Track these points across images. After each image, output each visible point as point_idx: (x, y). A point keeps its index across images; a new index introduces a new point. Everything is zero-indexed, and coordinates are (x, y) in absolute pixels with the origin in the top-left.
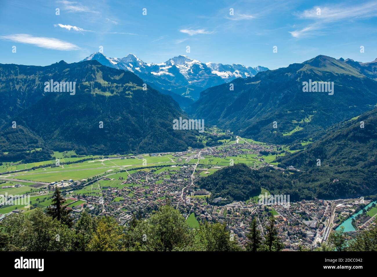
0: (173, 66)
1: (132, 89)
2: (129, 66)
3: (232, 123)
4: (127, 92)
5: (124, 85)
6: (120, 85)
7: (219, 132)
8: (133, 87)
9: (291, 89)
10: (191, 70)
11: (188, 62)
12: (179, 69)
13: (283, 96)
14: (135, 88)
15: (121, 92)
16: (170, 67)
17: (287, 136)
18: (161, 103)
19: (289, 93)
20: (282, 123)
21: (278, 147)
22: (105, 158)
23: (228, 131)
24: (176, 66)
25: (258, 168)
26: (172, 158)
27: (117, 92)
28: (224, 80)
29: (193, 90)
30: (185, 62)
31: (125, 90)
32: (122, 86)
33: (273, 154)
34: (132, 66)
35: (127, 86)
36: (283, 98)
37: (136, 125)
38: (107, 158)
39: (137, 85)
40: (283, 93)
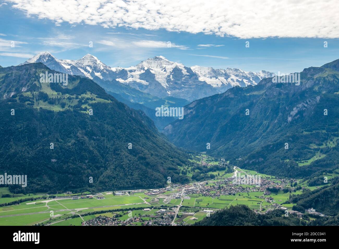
0: (146, 71)
1: (90, 102)
2: (86, 70)
3: (228, 148)
4: (83, 106)
5: (80, 97)
6: (74, 96)
7: (210, 160)
8: (91, 99)
9: (308, 102)
10: (171, 76)
11: (167, 66)
12: (154, 74)
13: (296, 111)
14: (95, 100)
15: (76, 107)
16: (143, 72)
17: (304, 166)
18: (130, 121)
19: (304, 106)
20: (296, 148)
21: (292, 182)
22: (50, 197)
23: (222, 159)
24: (151, 71)
25: (264, 211)
26: (145, 198)
27: (70, 106)
28: (215, 89)
29: (174, 103)
30: (163, 65)
31: (81, 102)
32: (77, 98)
33: (286, 191)
34: (91, 71)
35: (84, 98)
36: (296, 115)
37: (96, 152)
38: (54, 197)
39: (97, 97)
40: (297, 107)
